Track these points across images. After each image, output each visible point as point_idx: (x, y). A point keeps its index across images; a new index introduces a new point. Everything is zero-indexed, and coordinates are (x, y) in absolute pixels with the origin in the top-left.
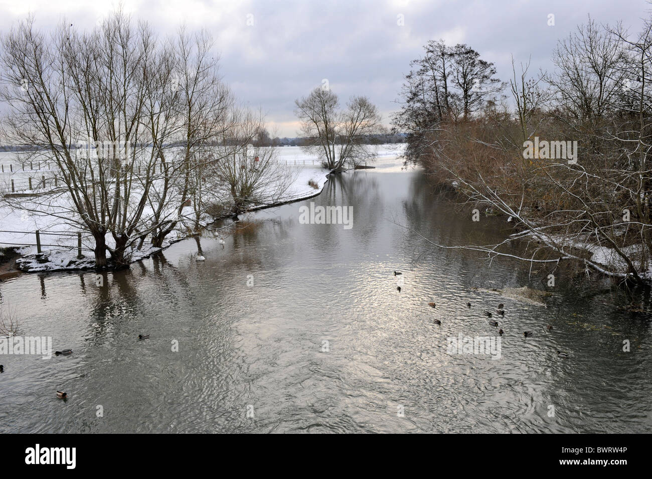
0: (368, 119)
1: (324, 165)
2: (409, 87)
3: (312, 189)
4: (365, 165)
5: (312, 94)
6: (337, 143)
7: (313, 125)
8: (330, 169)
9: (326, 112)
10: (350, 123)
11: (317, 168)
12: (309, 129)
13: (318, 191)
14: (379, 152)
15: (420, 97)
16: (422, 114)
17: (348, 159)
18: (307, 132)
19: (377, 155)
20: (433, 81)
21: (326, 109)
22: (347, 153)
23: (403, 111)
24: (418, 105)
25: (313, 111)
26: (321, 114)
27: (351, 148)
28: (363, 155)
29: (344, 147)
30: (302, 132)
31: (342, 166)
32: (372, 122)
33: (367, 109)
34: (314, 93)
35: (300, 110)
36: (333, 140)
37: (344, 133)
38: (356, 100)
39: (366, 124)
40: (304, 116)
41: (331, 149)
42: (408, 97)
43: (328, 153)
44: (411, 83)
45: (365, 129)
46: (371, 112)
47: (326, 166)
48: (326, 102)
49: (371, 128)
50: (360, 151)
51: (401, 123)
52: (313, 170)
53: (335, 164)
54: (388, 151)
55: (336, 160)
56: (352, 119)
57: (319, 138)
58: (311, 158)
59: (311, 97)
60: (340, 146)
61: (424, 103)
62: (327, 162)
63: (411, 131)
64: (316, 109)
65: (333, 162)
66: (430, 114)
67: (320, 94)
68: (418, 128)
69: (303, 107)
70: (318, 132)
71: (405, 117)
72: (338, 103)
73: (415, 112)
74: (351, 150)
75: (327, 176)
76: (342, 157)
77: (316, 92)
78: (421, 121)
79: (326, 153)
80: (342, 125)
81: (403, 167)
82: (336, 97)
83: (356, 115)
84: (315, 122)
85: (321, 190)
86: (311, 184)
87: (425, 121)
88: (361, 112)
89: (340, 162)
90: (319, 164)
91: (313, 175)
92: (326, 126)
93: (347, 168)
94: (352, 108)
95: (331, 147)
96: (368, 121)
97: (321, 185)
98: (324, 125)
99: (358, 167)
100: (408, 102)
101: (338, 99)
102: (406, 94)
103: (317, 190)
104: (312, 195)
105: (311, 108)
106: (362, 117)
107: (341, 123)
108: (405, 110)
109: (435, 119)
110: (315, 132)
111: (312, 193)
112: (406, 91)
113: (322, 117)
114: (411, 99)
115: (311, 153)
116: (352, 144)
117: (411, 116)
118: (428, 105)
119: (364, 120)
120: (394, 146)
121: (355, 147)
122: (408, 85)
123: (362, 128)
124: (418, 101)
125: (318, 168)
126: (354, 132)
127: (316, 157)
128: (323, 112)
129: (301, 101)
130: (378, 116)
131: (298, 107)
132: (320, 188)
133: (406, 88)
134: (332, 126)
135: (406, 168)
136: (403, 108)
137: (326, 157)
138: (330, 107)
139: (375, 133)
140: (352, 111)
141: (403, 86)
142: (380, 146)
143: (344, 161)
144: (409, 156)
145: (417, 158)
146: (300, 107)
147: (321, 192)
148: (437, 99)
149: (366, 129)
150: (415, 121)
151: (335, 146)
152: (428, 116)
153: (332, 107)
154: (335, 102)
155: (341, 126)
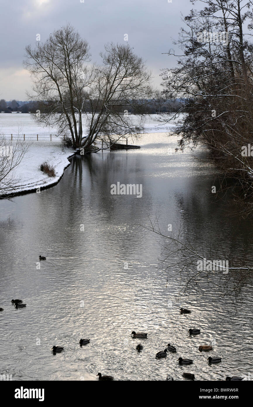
0: (130, 78)
1: (67, 142)
2: (189, 33)
3: (46, 176)
4: (125, 143)
5: (51, 38)
6: (85, 111)
7: (51, 84)
8: (74, 148)
9: (70, 66)
10: (104, 81)
11: (56, 145)
12: (46, 89)
13: (55, 180)
14: (146, 126)
15: (204, 47)
16: (207, 72)
17: (102, 135)
18: (43, 93)
19: (143, 129)
20: (224, 26)
21: (72, 61)
22: (99, 125)
23: (180, 67)
24: (202, 59)
25: (51, 63)
26: (64, 67)
27: (106, 119)
28: (123, 128)
29: (96, 116)
30: (36, 94)
31: (93, 144)
32: (136, 82)
33: (131, 62)
34: (54, 38)
35: (32, 61)
36: (80, 105)
37: (95, 96)
38: (114, 50)
39: (128, 85)
40: (39, 70)
41: (77, 119)
42: (187, 47)
43: (73, 124)
44: (192, 28)
45: (126, 91)
46: (135, 68)
47: (68, 144)
48: (71, 51)
49: (135, 91)
50: (119, 123)
51: (176, 85)
52: (50, 149)
53: (82, 142)
54: (157, 124)
55: (83, 135)
56: (108, 77)
57: (60, 102)
58: (47, 131)
59: (49, 42)
60: (90, 115)
61: (209, 57)
62: (71, 137)
63: (191, 95)
64: (57, 61)
65: (79, 138)
66: (218, 73)
67: (62, 38)
68: (201, 92)
69: (37, 56)
70: (58, 94)
71: (183, 75)
72: (88, 53)
73: (197, 68)
74: (105, 122)
75: (70, 159)
76: (92, 131)
77: (57, 36)
78: (206, 82)
79: (70, 124)
80: (94, 85)
81: (178, 147)
82: (86, 45)
83: (114, 71)
84: (54, 80)
85: (58, 178)
86: (46, 169)
87: (211, 82)
88: (121, 68)
89: (88, 138)
90: (58, 140)
91: (49, 157)
92: (70, 86)
93: (100, 146)
94: (108, 61)
95: (77, 116)
96: (131, 81)
97: (59, 171)
98: (67, 84)
99: (115, 147)
100: (187, 53)
101: (88, 47)
102: (184, 43)
103: (52, 178)
104: (45, 185)
105: (48, 59)
106: (122, 74)
107: (93, 83)
108: (182, 66)
109: (225, 80)
110: (53, 94)
111: (45, 182)
112: (185, 39)
113: (65, 73)
114: (191, 49)
115: (48, 124)
116: (107, 113)
117: (192, 74)
118: (215, 60)
119: (124, 79)
120: (166, 116)
121: (112, 118)
122: (189, 30)
123: (123, 91)
124: (201, 54)
125: (58, 146)
126: (110, 96)
127: (55, 129)
128: (65, 65)
129: (34, 49)
130: (145, 74)
131: (29, 56)
132: (57, 175)
133: (185, 35)
134: (79, 85)
135: (182, 149)
136: (179, 62)
137: (69, 130)
138: (78, 57)
139: (141, 98)
140: (109, 66)
141: (180, 31)
142: (147, 116)
143: (96, 137)
144: (187, 132)
145: (198, 134)
146: (32, 57)
147: (59, 181)
148: (228, 51)
149: (128, 92)
150: (197, 83)
151: (82, 115)
152: (215, 75)
153: (80, 58)
154: (85, 52)
155: (92, 86)
